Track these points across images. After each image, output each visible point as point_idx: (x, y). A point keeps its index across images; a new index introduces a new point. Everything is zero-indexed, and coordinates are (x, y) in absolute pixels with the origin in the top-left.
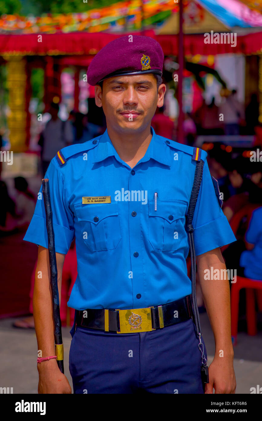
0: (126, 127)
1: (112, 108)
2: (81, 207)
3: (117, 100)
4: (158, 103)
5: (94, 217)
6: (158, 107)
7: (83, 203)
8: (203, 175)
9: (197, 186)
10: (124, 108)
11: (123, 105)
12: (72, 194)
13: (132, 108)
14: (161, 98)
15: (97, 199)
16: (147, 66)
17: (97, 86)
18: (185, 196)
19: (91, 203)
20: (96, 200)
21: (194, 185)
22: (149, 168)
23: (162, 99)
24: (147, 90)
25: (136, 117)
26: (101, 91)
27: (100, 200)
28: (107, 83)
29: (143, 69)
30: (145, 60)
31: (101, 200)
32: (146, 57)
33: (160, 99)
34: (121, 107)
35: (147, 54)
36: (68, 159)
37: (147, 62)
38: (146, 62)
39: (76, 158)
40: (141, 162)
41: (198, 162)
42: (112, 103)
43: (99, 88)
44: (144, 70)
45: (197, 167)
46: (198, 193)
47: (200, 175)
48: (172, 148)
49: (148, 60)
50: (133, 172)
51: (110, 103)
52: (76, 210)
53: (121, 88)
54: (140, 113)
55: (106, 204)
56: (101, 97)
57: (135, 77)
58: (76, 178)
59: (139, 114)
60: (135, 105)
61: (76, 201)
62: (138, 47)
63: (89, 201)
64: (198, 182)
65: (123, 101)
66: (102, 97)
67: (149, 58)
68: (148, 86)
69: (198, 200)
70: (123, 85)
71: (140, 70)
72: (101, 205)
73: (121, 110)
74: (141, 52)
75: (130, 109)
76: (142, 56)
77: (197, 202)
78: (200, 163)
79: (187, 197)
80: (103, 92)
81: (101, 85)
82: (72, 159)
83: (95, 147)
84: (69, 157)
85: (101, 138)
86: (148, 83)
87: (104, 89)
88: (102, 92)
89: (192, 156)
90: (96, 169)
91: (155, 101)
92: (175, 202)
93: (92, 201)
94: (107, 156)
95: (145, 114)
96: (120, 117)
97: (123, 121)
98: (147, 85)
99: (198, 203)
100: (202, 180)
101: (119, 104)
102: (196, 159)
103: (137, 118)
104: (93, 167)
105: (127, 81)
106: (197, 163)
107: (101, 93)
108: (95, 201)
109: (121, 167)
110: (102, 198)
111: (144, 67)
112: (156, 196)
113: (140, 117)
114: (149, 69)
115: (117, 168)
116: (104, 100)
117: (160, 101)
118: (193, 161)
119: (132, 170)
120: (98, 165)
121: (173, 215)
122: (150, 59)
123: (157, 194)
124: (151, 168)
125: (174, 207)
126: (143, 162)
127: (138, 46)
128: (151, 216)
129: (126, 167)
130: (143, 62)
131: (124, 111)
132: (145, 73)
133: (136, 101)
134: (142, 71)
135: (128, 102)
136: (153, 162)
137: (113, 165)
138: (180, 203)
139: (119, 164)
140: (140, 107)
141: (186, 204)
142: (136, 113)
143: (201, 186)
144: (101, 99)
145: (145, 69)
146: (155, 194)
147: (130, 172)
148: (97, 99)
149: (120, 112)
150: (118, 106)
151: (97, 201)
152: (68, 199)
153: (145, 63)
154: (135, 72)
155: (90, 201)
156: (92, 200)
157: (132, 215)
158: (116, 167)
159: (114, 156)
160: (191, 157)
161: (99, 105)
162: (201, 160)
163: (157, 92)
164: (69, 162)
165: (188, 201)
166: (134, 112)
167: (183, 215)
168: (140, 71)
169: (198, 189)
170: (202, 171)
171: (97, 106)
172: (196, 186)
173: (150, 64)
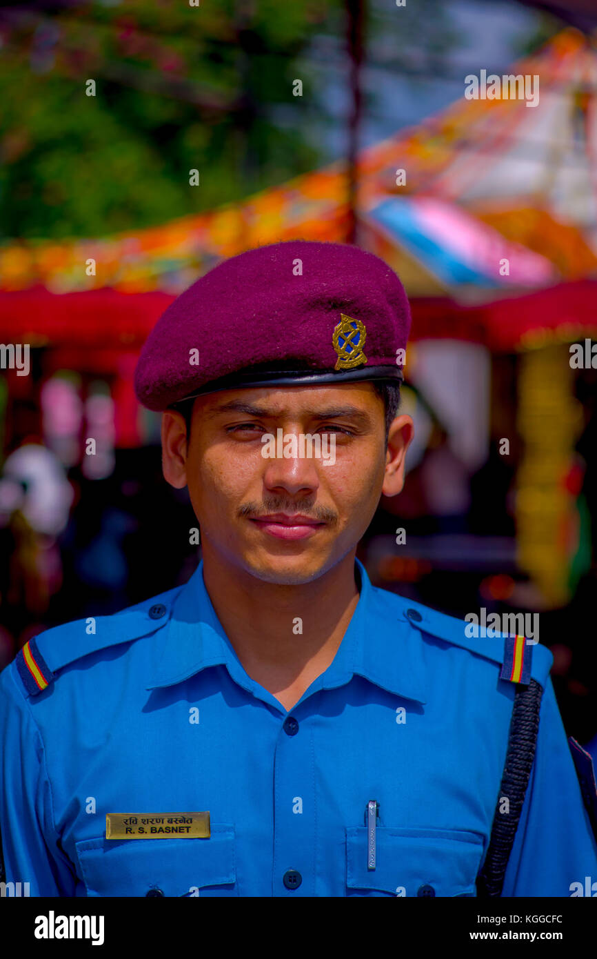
0: (270, 570)
1: (223, 500)
2: (102, 850)
3: (242, 472)
4: (385, 481)
5: (149, 889)
6: (383, 497)
7: (107, 838)
8: (540, 737)
9: (519, 775)
10: (268, 504)
11: (264, 493)
12: (71, 799)
13: (295, 504)
14: (397, 462)
15: (159, 821)
16: (352, 357)
17: (169, 414)
18: (477, 812)
19: (138, 836)
20: (158, 826)
21: (509, 771)
22: (348, 707)
23: (397, 468)
24: (351, 441)
25: (308, 538)
26: (184, 431)
27: (171, 826)
28: (206, 408)
29: (339, 365)
30: (347, 334)
31: (174, 825)
32: (351, 323)
33: (390, 468)
34: (256, 497)
35: (355, 313)
36: (59, 672)
37: (355, 339)
38: (352, 340)
39: (89, 667)
40: (321, 688)
41: (520, 688)
42: (224, 480)
43: (178, 420)
44: (344, 370)
45: (517, 705)
46: (522, 802)
47: (531, 733)
48: (428, 637)
49: (359, 332)
50: (292, 725)
51: (216, 481)
52: (82, 861)
53: (257, 428)
54: (324, 521)
55: (191, 843)
56: (183, 452)
57: (309, 392)
58: (87, 741)
59: (318, 525)
60: (306, 492)
61: (81, 826)
62: (323, 288)
63: (128, 830)
64: (523, 762)
65: (263, 477)
66: (187, 456)
67: (361, 327)
68: (354, 426)
69: (520, 823)
70: (264, 420)
71: (331, 370)
72: (174, 845)
73: (257, 508)
74: (334, 306)
75: (287, 505)
76: (339, 320)
77: (517, 834)
78: (528, 690)
79: (485, 813)
80: (194, 440)
81: (187, 412)
82: (74, 674)
83: (155, 631)
84: (64, 664)
85: (179, 594)
86: (355, 415)
87: (195, 430)
88: (188, 437)
89: (500, 666)
90: (160, 711)
91: (378, 474)
92: (441, 836)
93: (142, 831)
94: (200, 667)
95: (341, 525)
96: (252, 532)
97: (262, 550)
98: (351, 425)
99: (519, 835)
100: (534, 752)
101: (250, 485)
102: (516, 678)
103: (311, 539)
104: (149, 702)
105: (281, 406)
106: (516, 693)
107: (184, 439)
108: (153, 831)
109: (250, 706)
110: (180, 818)
111: (342, 359)
112: (372, 814)
113: (322, 536)
114: (361, 367)
115: (233, 709)
116: (194, 464)
117: (392, 474)
118: (505, 683)
119: (287, 716)
120: (165, 696)
121: (433, 885)
122: (367, 331)
123: (378, 806)
124: (355, 708)
125: (436, 855)
126: (328, 687)
127: (325, 284)
128: (356, 887)
129: (265, 705)
130: (342, 340)
131: (266, 514)
132: (345, 382)
133: (310, 479)
134: (335, 372)
135: (283, 482)
136: (362, 689)
137: (220, 694)
138: (459, 839)
139: (242, 695)
140: (323, 501)
141: (481, 841)
142: (311, 520)
143: (532, 773)
144: (182, 461)
145: (345, 366)
146: (371, 806)
147: (280, 722)
148: (170, 458)
149: (253, 516)
150: (243, 495)
151: (161, 830)
152: (57, 818)
153: (348, 345)
154: (311, 375)
155: (135, 828)
156: (140, 824)
157: (285, 886)
158: (232, 704)
159: (223, 667)
160: (497, 670)
161: (178, 483)
162: (532, 679)
163: (384, 446)
164: (62, 683)
165: (487, 830)
166: (303, 517)
167: (468, 883)
168: (328, 373)
169: (523, 785)
170: (536, 721)
171: (168, 484)
172: (515, 773)
173: (364, 349)
